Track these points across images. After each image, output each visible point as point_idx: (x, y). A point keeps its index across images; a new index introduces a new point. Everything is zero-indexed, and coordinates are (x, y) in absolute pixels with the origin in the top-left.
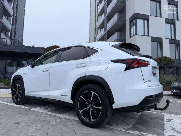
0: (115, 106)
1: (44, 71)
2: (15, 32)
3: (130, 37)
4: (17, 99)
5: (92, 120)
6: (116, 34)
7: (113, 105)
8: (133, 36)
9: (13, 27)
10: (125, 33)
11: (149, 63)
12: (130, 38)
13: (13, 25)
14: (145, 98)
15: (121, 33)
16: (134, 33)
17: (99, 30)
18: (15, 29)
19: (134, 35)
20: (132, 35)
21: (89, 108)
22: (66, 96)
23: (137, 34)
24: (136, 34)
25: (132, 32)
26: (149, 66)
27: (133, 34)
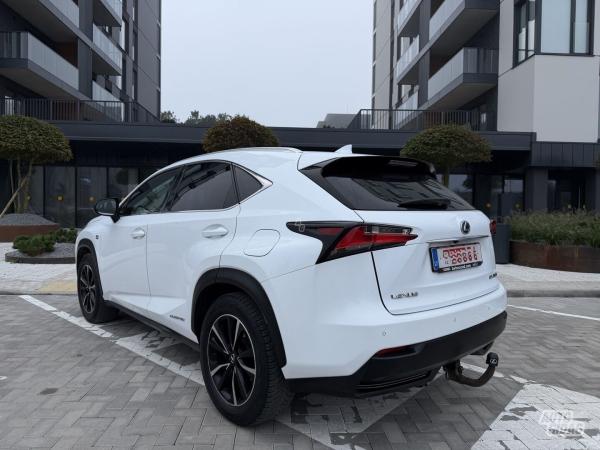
0: (289, 372)
1: (135, 238)
2: (135, 72)
3: (516, 63)
4: (89, 309)
5: (236, 404)
6: (460, 56)
7: (283, 369)
8: (527, 58)
9: (127, 58)
10: (497, 49)
11: (412, 233)
12: (514, 67)
13: (126, 52)
14: (376, 355)
15: (482, 51)
16: (532, 46)
17: (404, 41)
18: (135, 62)
19: (531, 53)
20: (522, 55)
21: (232, 367)
22: (182, 319)
23: (542, 51)
24: (537, 51)
25: (522, 46)
26: (408, 242)
27: (527, 50)
